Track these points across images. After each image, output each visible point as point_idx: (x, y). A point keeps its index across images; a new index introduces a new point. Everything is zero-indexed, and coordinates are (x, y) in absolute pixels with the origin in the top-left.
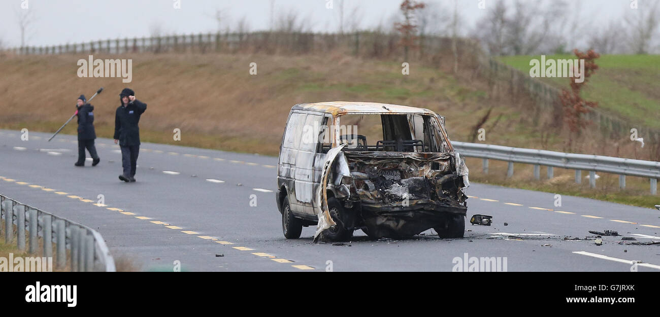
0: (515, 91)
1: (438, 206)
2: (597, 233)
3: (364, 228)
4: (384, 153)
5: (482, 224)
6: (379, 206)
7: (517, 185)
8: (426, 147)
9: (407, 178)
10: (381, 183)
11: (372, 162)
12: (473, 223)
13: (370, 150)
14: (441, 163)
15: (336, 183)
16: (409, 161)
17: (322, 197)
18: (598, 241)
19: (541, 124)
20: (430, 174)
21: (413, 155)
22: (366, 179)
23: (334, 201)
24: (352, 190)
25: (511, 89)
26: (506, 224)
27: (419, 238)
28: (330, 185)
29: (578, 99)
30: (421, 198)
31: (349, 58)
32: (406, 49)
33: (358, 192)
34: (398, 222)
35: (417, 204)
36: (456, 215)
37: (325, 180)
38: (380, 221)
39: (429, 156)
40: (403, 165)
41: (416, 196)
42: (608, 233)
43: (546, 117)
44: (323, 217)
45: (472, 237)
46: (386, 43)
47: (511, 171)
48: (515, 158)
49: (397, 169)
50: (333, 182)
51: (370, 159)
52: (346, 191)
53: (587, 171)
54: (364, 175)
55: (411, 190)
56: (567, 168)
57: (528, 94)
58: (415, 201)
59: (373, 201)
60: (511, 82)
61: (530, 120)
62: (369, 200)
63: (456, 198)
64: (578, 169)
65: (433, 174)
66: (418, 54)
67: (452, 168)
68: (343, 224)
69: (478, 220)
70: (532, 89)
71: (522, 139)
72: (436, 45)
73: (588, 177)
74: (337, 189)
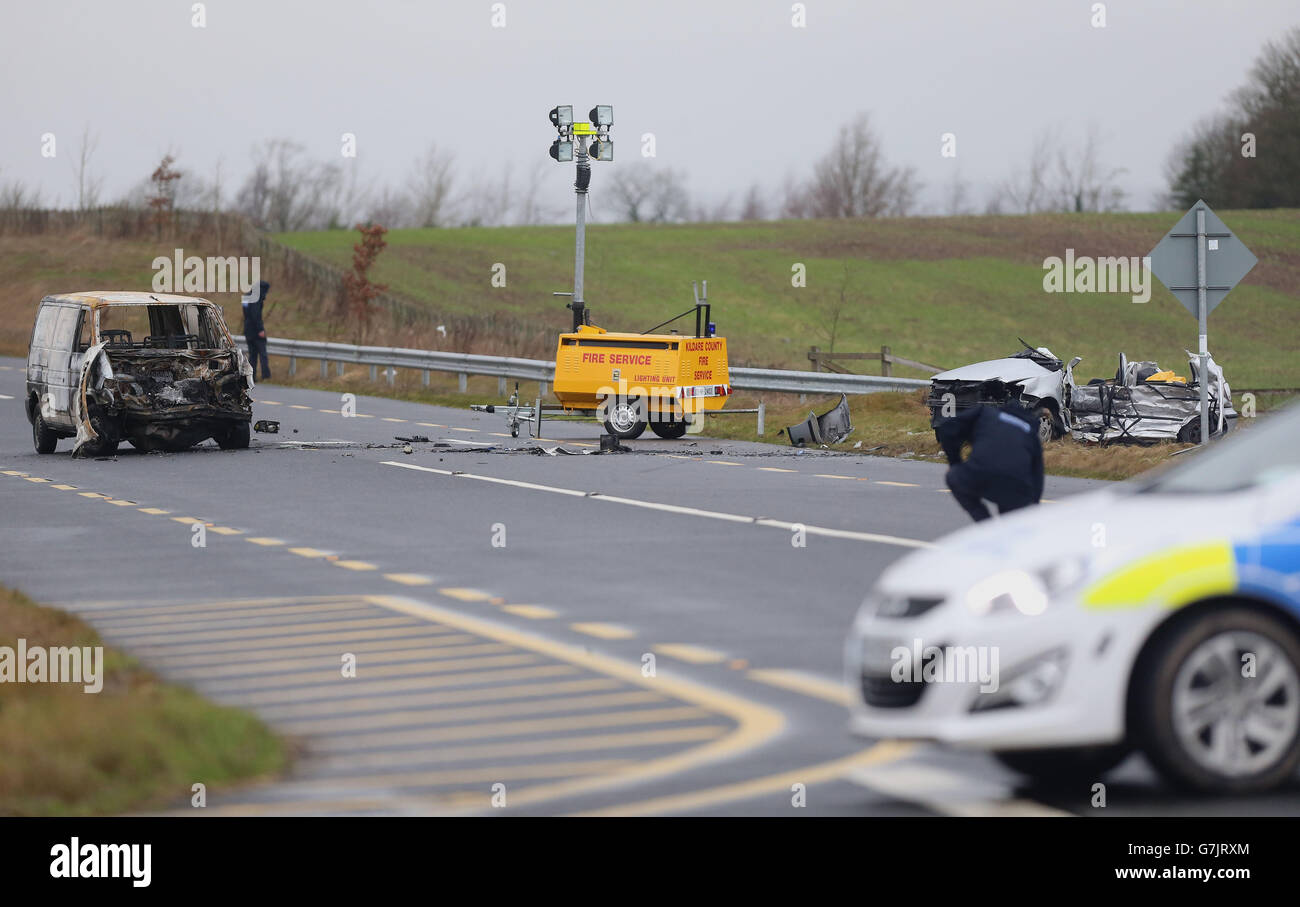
0: (291, 273)
1: (218, 412)
2: (403, 440)
3: (131, 438)
4: (152, 351)
5: (268, 431)
6: (149, 413)
7: (301, 385)
8: (202, 343)
9: (181, 379)
10: (150, 386)
11: (139, 362)
12: (257, 431)
13: (136, 347)
14: (221, 361)
15: (97, 388)
16: (183, 360)
17: (81, 404)
18: (407, 448)
19: (324, 311)
20: (208, 375)
21: (187, 352)
22: (132, 382)
23: (96, 408)
24: (116, 395)
25: (286, 272)
26: (296, 431)
27: (196, 450)
28: (89, 390)
29: (364, 282)
30: (198, 403)
31: (93, 239)
32: (159, 228)
33: (124, 398)
34: (171, 432)
35: (193, 410)
36: (240, 422)
37: (84, 384)
38: (151, 430)
39: (207, 353)
40: (176, 364)
41: (192, 400)
42: (416, 439)
43: (329, 303)
44: (82, 427)
45: (259, 448)
46: (134, 220)
47: (295, 368)
48: (298, 353)
49: (169, 369)
50: (94, 387)
51: (136, 358)
52: (109, 396)
53: (383, 366)
54: (130, 377)
55: (186, 394)
56: (359, 363)
57: (306, 276)
58: (191, 407)
59: (142, 408)
60: (285, 264)
61: (310, 307)
62: (136, 407)
63: (239, 402)
64: (373, 364)
65: (212, 374)
66: (173, 232)
67: (234, 366)
68: (106, 435)
69: (262, 427)
70: (310, 271)
71: (300, 329)
72: (195, 222)
73: (385, 373)
74: (98, 394)
